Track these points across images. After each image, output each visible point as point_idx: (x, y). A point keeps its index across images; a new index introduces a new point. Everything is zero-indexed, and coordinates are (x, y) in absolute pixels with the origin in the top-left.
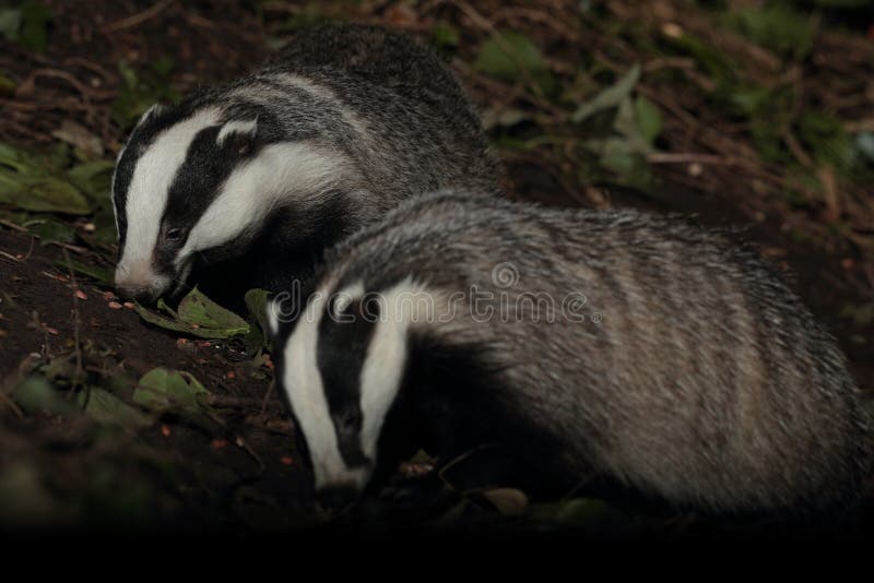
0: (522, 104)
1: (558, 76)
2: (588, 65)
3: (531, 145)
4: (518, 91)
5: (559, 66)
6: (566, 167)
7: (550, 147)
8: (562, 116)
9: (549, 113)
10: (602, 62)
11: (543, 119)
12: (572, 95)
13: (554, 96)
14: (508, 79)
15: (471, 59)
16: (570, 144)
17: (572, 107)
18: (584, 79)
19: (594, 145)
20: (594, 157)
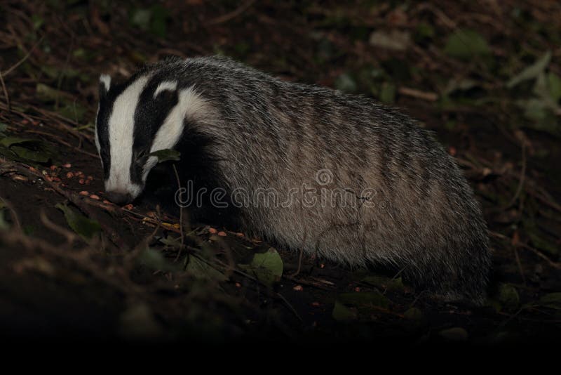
0: (474, 76)
1: (498, 58)
2: (517, 50)
3: (479, 102)
4: (472, 67)
5: (499, 52)
6: (502, 117)
7: (491, 104)
8: (500, 84)
9: (491, 82)
10: (526, 49)
11: (487, 86)
12: (507, 70)
13: (495, 71)
14: (465, 60)
15: (441, 46)
16: (505, 102)
17: (506, 78)
18: (515, 61)
19: (520, 103)
20: (520, 111)
